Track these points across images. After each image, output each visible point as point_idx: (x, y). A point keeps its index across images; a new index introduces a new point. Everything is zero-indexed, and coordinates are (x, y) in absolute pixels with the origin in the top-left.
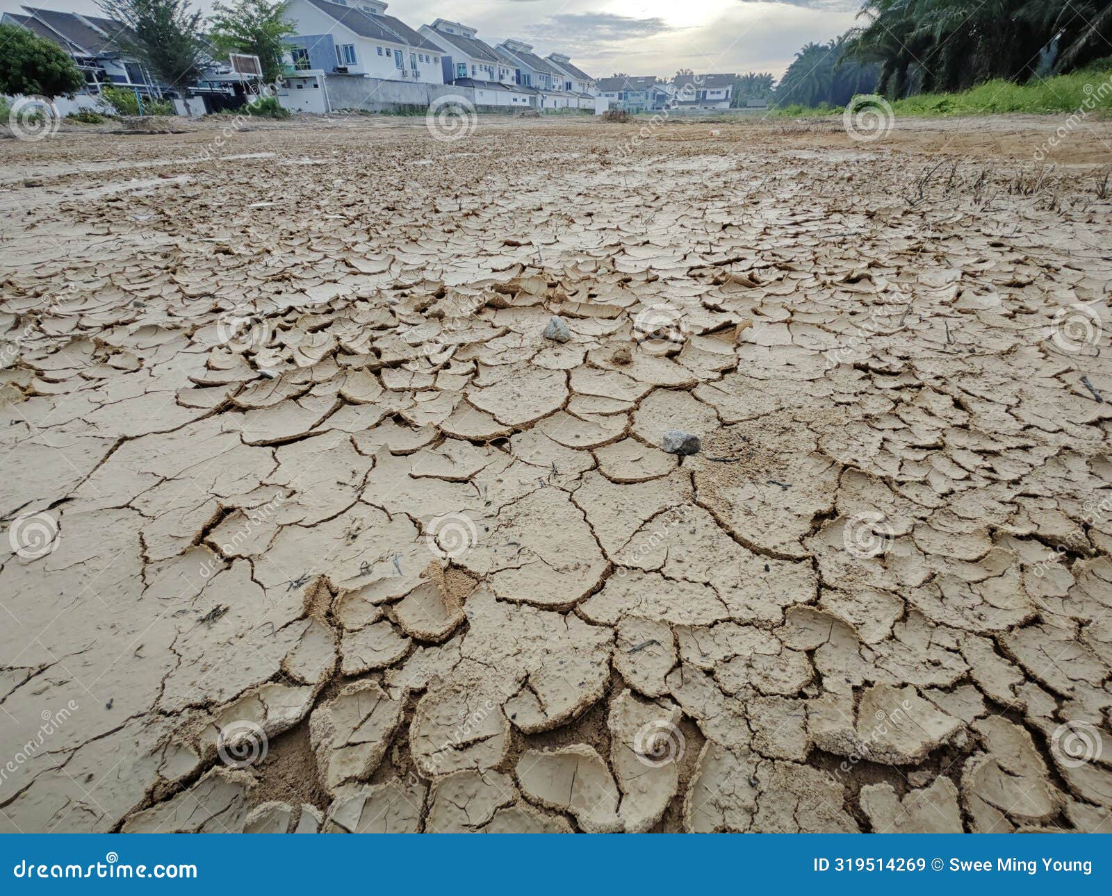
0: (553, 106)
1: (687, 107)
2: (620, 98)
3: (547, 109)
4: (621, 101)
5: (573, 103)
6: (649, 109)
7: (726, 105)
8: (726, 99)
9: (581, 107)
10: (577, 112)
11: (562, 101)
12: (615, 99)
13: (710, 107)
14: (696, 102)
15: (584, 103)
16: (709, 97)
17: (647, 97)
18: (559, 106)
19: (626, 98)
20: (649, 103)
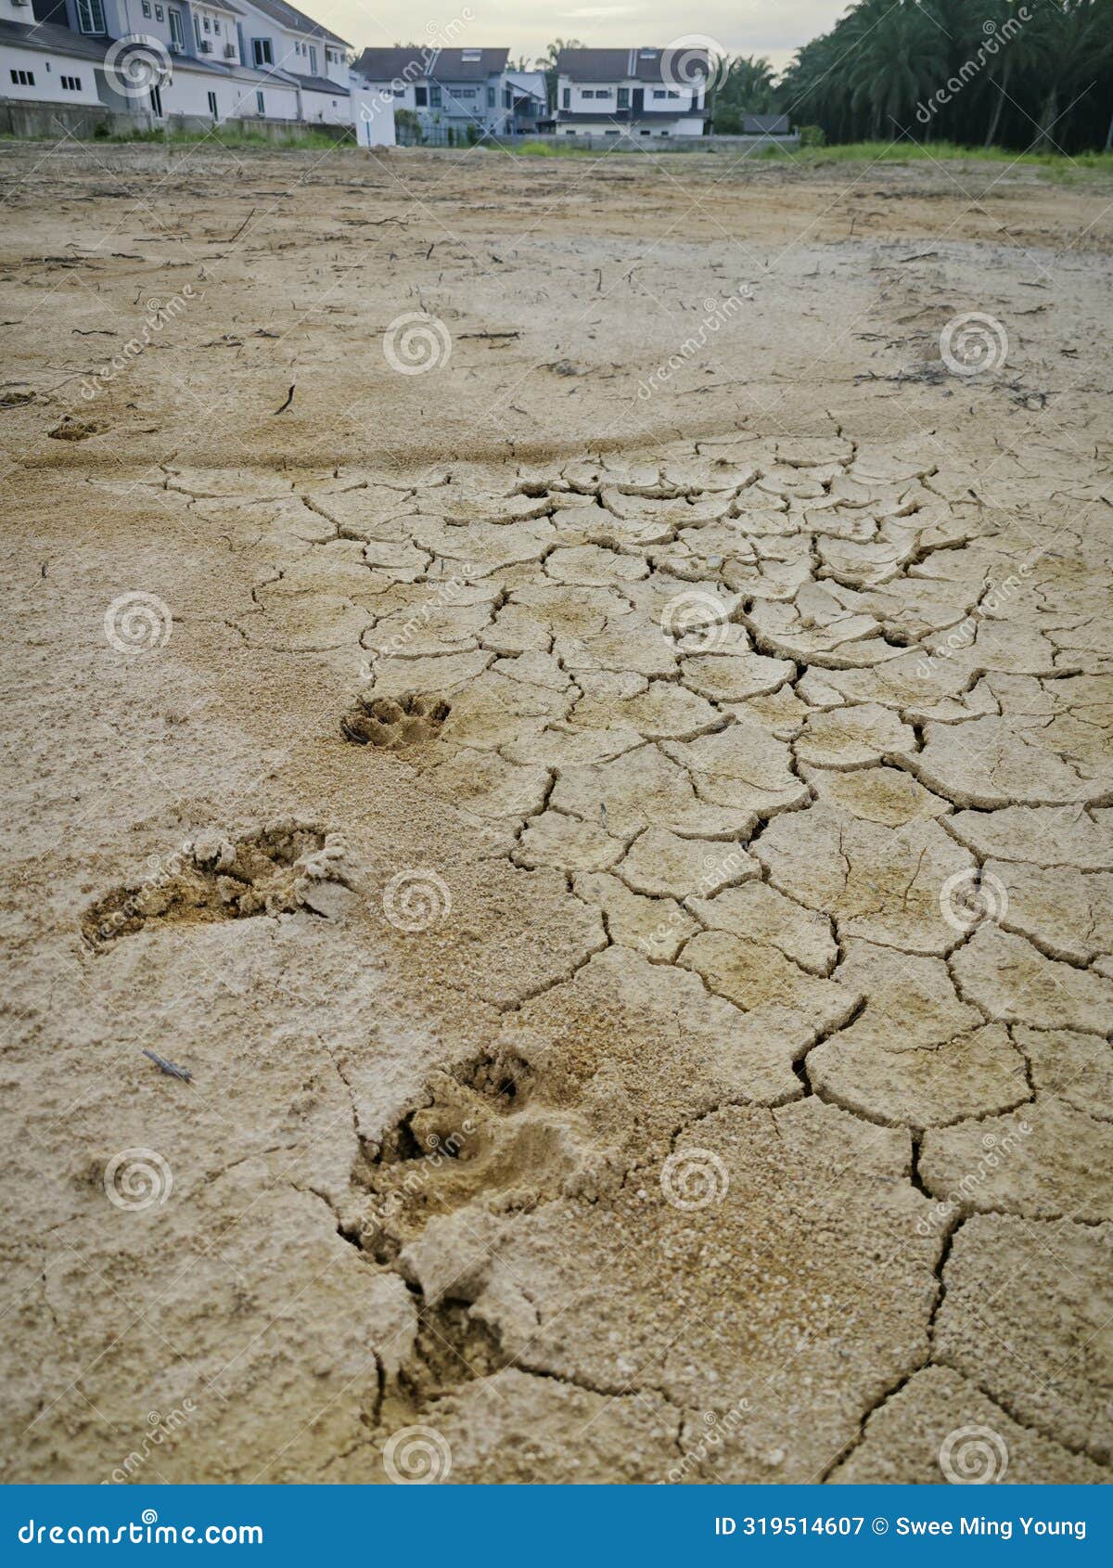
0: (205, 111)
1: (598, 131)
2: (421, 100)
3: (180, 121)
4: (424, 110)
5: (281, 104)
6: (500, 132)
7: (694, 127)
8: (693, 112)
9: (310, 115)
10: (299, 135)
11: (236, 99)
12: (409, 103)
13: (656, 132)
14: (621, 117)
15: (316, 106)
16: (650, 104)
17: (491, 101)
18: (226, 111)
19: (437, 101)
20: (500, 115)
